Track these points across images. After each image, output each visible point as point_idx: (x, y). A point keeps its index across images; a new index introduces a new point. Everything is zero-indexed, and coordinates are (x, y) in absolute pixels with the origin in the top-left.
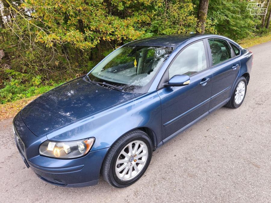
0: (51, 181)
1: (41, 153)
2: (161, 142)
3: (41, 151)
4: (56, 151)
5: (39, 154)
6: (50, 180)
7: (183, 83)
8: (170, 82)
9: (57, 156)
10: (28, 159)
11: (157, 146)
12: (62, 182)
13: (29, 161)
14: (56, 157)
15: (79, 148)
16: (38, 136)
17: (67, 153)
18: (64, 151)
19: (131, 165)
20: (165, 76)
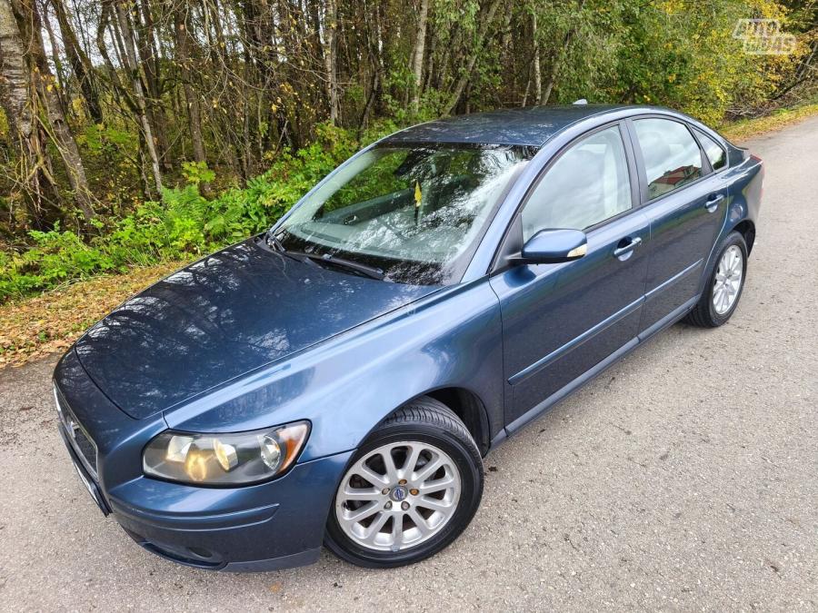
0: (177, 554)
1: (148, 469)
2: (502, 433)
3: (148, 464)
4: (196, 463)
5: (142, 472)
6: (174, 552)
7: (567, 252)
8: (528, 250)
9: (198, 478)
10: (107, 491)
11: (490, 443)
12: (210, 556)
13: (111, 494)
14: (195, 480)
15: (262, 454)
16: (138, 419)
17: (227, 468)
18: (218, 461)
19: (405, 506)
20: (510, 231)
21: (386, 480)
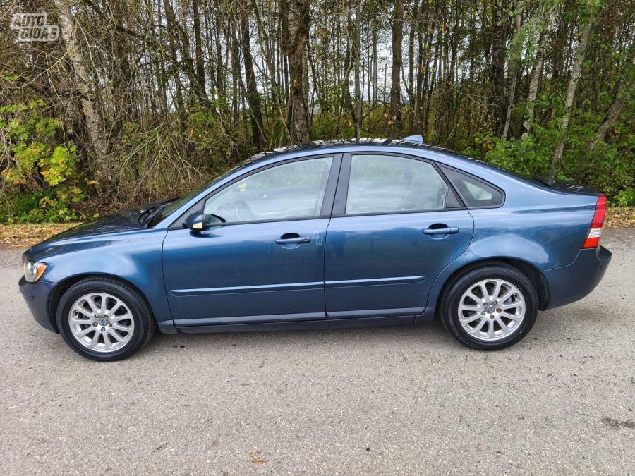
2: (171, 322)
19: (103, 329)
20: (196, 206)
21: (99, 311)
